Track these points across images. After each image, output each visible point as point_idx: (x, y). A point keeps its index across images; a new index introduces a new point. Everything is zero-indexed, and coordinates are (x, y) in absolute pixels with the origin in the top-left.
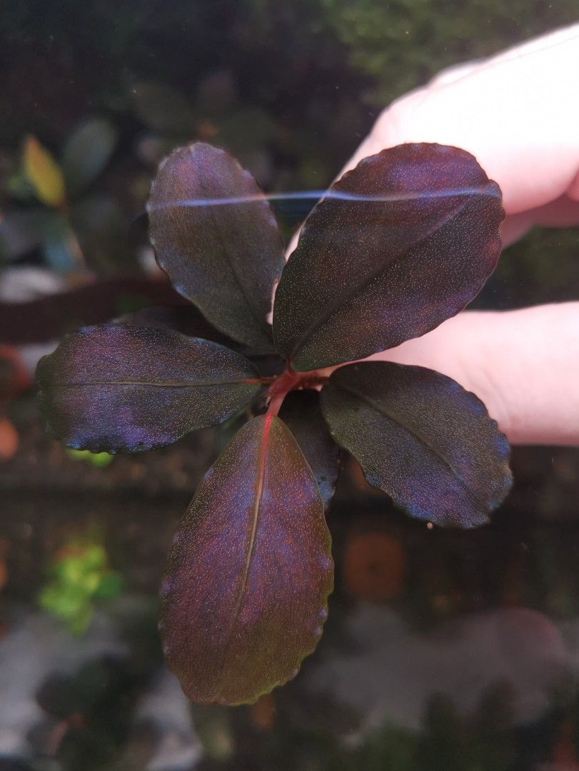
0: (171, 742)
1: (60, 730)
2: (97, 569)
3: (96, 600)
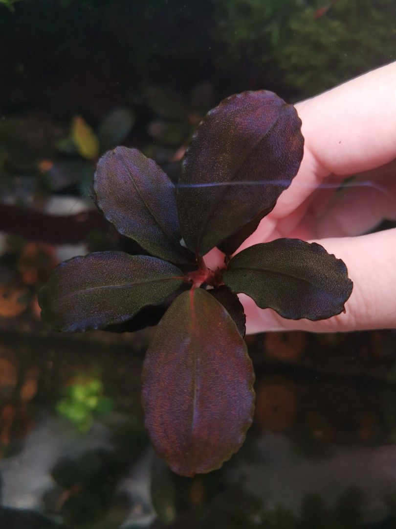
0: (137, 510)
1: (65, 496)
2: (96, 394)
3: (95, 413)
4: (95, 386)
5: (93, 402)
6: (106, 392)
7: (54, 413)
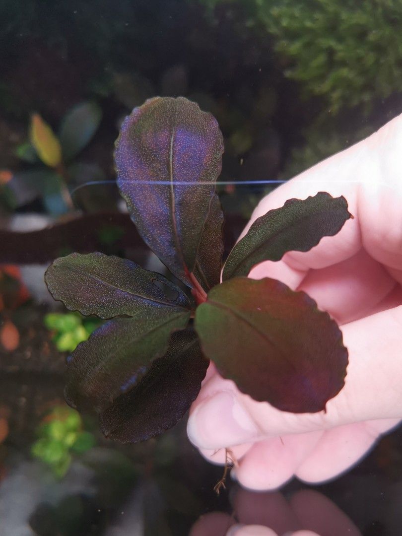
2: (74, 430)
4: (73, 420)
5: (70, 439)
6: (85, 427)
7: (30, 458)
